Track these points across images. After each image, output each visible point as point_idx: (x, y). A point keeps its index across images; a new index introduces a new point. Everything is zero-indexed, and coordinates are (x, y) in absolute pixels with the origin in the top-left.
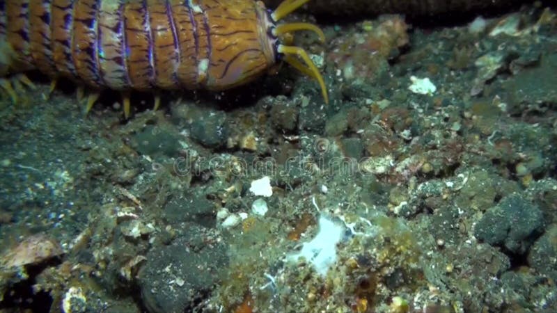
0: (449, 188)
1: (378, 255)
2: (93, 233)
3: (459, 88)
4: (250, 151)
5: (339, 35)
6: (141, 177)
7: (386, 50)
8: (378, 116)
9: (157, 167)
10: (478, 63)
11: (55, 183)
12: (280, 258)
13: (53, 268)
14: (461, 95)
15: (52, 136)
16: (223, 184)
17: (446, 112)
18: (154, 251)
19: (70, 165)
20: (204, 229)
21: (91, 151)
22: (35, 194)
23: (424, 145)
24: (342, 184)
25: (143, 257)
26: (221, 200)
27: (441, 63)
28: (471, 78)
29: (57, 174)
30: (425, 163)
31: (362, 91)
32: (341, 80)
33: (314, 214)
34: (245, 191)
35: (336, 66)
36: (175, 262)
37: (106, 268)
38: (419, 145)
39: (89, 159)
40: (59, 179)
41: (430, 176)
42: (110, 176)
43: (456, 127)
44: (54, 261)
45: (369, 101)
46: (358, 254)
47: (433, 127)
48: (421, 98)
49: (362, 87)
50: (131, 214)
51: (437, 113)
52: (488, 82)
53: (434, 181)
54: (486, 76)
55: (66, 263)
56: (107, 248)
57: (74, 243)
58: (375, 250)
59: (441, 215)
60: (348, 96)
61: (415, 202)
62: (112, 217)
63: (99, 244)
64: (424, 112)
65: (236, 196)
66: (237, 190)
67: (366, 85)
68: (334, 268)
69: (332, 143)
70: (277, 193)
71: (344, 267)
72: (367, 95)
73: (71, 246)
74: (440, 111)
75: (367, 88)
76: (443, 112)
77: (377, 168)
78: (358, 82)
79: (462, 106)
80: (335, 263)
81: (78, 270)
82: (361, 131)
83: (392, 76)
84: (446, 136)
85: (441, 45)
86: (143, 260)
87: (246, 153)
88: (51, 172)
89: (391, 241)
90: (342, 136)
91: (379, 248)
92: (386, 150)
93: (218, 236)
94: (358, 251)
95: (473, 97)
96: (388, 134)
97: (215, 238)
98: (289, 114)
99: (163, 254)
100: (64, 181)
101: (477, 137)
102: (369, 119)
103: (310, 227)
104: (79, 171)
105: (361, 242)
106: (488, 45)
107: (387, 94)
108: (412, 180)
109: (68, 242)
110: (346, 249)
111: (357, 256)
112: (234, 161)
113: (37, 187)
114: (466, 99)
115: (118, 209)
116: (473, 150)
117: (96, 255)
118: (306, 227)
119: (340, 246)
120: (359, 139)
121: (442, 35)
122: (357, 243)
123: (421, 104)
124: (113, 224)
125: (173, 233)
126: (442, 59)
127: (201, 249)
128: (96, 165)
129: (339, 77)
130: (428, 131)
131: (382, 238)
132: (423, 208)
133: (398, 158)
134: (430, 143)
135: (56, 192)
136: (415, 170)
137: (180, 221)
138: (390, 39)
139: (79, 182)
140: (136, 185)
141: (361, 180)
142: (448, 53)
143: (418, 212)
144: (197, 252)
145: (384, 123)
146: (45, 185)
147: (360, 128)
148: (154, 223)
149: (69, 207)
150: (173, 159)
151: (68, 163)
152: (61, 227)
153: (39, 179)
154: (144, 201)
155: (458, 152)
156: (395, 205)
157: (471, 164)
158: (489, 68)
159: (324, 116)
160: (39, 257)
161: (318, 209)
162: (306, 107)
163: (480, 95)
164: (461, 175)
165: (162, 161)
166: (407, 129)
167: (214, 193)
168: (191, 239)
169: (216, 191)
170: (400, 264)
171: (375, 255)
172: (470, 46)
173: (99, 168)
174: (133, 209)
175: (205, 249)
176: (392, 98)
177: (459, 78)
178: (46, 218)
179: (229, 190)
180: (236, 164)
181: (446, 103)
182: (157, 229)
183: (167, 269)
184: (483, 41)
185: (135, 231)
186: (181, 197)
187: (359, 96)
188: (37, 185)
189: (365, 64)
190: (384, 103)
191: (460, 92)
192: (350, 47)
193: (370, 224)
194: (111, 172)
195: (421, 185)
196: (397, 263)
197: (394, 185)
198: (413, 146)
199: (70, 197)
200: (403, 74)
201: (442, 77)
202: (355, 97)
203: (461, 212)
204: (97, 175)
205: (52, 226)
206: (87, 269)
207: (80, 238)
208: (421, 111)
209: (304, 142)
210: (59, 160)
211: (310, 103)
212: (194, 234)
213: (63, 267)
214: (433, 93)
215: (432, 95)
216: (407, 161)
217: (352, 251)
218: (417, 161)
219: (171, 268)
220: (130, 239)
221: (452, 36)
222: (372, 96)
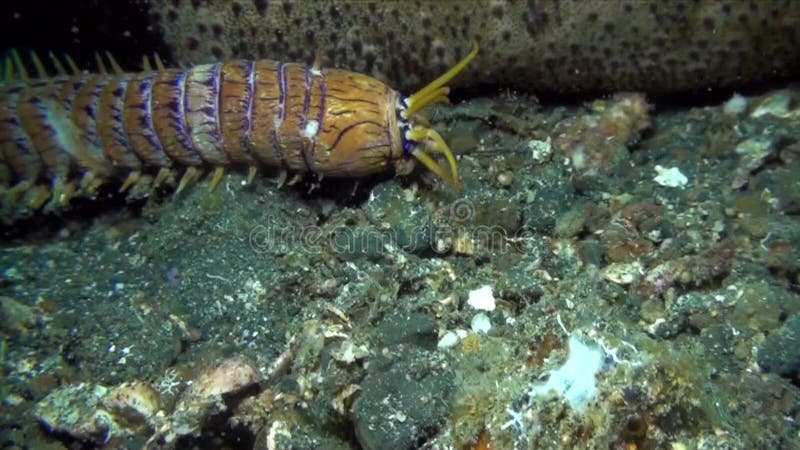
0: (720, 302)
1: (650, 389)
2: (295, 356)
3: (716, 179)
4: (465, 255)
5: (565, 117)
6: (346, 289)
7: (624, 134)
8: (619, 214)
9: (362, 275)
10: (740, 149)
11: (247, 295)
12: (526, 391)
13: (252, 398)
14: (720, 187)
15: (242, 240)
16: (436, 295)
17: (704, 208)
18: (369, 379)
19: (262, 273)
20: (426, 353)
21: (285, 257)
22: (225, 308)
23: (679, 249)
24: (582, 296)
25: (357, 387)
26: (436, 313)
27: (692, 149)
28: (732, 168)
29: (249, 284)
30: (683, 271)
31: (597, 183)
32: (570, 170)
33: (560, 336)
34: (462, 303)
35: (563, 153)
36: (394, 392)
37: (314, 398)
38: (674, 248)
39: (283, 267)
40: (251, 290)
41: (690, 287)
42: (307, 287)
43: (719, 227)
44: (254, 389)
45: (606, 196)
46: (624, 387)
47: (688, 227)
48: (670, 191)
49: (598, 178)
50: (341, 334)
51: (692, 210)
52: (754, 173)
53: (696, 293)
54: (752, 165)
55: (267, 391)
56: (314, 375)
57: (273, 368)
58: (645, 383)
59: (711, 336)
60: (581, 189)
61: (675, 320)
62: (317, 336)
63: (304, 370)
64: (674, 208)
65: (453, 310)
66: (454, 302)
67: (601, 176)
68: (593, 404)
69: (565, 247)
70: (501, 306)
71: (607, 403)
72: (604, 188)
73: (270, 371)
74: (696, 207)
75: (603, 180)
76: (700, 209)
77: (623, 277)
78: (592, 173)
79: (722, 200)
80: (594, 398)
81: (282, 400)
82: (599, 232)
83: (633, 165)
84: (706, 238)
85: (689, 127)
86: (358, 391)
87: (460, 258)
88: (242, 283)
89: (666, 371)
90: (576, 238)
91: (651, 381)
92: (631, 254)
93: (442, 361)
94: (624, 383)
95: (734, 190)
96: (633, 235)
97: (440, 363)
98: (511, 213)
99: (380, 383)
100: (255, 292)
101: (747, 240)
102: (608, 217)
103: (554, 351)
104: (273, 281)
105: (626, 372)
106: (750, 128)
107: (629, 187)
108: (670, 292)
109: (267, 366)
110: (607, 380)
111: (624, 390)
112: (445, 267)
113: (226, 300)
114: (726, 193)
115: (323, 327)
116: (746, 256)
117: (301, 382)
118: (550, 351)
119: (600, 376)
120: (597, 242)
121: (689, 116)
122: (622, 373)
123: (670, 199)
124: (319, 345)
125: (390, 357)
126: (692, 144)
127: (424, 377)
128: (291, 274)
129: (567, 167)
130: (683, 233)
131: (654, 368)
132: (686, 327)
133: (649, 265)
134: (686, 247)
135: (248, 306)
136: (670, 280)
137: (398, 343)
138: (629, 122)
139: (272, 293)
140: (339, 298)
141: (604, 290)
142: (699, 137)
143: (680, 332)
144: (420, 380)
145: (628, 222)
146: (235, 297)
147: (597, 229)
148: (368, 344)
149: (262, 323)
150: (378, 265)
151: (259, 271)
152: (256, 347)
153: (228, 290)
154: (352, 317)
155: (726, 258)
156: (649, 322)
157: (744, 273)
158: (753, 156)
159: (553, 213)
160: (238, 385)
161: (565, 330)
162: (531, 203)
163: (744, 188)
164: (732, 287)
165: (367, 268)
166: (656, 229)
167: (426, 305)
168: (412, 365)
169: (430, 303)
170: (677, 402)
171: (646, 389)
172: (726, 130)
173: (296, 277)
174: (341, 327)
175: (429, 376)
176: (635, 191)
177: (715, 167)
178: (238, 336)
179: (445, 301)
180: (449, 270)
181: (703, 198)
182: (372, 352)
183: (386, 401)
184: (744, 122)
185: (349, 356)
186: (396, 313)
187: (593, 190)
188: (226, 297)
189: (598, 151)
190: (625, 198)
191: (718, 185)
192: (579, 131)
193: (636, 350)
194: (308, 282)
195: (681, 298)
196: (675, 399)
197: (646, 298)
198: (666, 250)
199: (262, 311)
200: (645, 162)
201: (693, 165)
202: (589, 190)
203: (735, 333)
204: (293, 285)
205: (245, 346)
206: (291, 399)
207: (279, 361)
208: (670, 207)
209: (530, 245)
210: (250, 268)
211: (537, 198)
212: (415, 358)
213: (264, 395)
214: (685, 186)
215: (683, 188)
216: (660, 269)
217: (616, 384)
218: (673, 269)
219: (390, 400)
220: (341, 365)
221: (703, 117)
222: (610, 188)
